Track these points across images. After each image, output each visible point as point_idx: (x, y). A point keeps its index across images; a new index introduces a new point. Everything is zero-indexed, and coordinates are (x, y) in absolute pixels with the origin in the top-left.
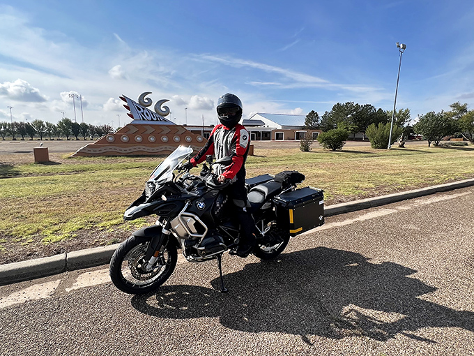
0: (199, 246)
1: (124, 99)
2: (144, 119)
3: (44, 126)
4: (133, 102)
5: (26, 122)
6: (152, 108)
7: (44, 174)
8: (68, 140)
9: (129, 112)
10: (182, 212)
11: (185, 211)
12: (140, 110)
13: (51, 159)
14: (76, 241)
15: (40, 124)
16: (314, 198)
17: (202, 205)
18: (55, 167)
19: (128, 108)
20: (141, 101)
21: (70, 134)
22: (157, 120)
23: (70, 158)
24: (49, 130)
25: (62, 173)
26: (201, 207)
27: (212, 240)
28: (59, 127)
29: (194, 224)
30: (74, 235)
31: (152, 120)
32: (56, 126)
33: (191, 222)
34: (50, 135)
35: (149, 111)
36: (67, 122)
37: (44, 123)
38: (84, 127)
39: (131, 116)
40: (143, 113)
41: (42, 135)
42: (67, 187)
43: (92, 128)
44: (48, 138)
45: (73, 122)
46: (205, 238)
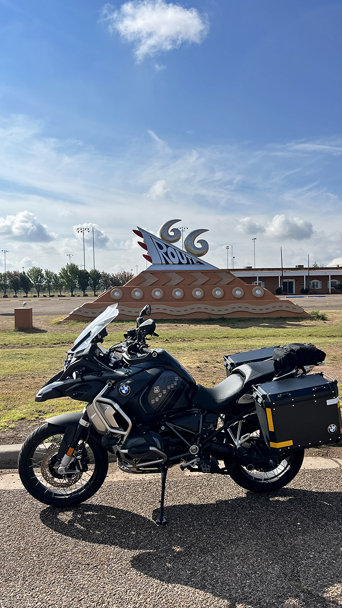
0: (123, 448)
1: (139, 233)
2: (167, 263)
3: (42, 276)
4: (152, 237)
5: (21, 271)
6: (180, 245)
7: (22, 346)
8: (73, 296)
9: (146, 252)
10: (98, 397)
11: (103, 396)
12: (161, 248)
13: (36, 324)
14: (11, 433)
15: (37, 273)
16: (314, 392)
17: (126, 388)
18: (37, 335)
19: (143, 246)
20: (165, 235)
21: (75, 287)
22: (188, 263)
23: (60, 323)
24: (49, 282)
25: (44, 345)
26: (124, 392)
27: (140, 441)
28: (62, 277)
29: (114, 415)
30: (13, 425)
31: (180, 263)
32: (58, 275)
33: (110, 411)
34: (50, 289)
35: (175, 249)
36: (73, 269)
37: (43, 272)
38: (96, 275)
39: (148, 258)
40: (166, 253)
41: (40, 289)
42: (38, 365)
43: (106, 277)
44: (47, 294)
45: (81, 268)
46: (130, 436)
